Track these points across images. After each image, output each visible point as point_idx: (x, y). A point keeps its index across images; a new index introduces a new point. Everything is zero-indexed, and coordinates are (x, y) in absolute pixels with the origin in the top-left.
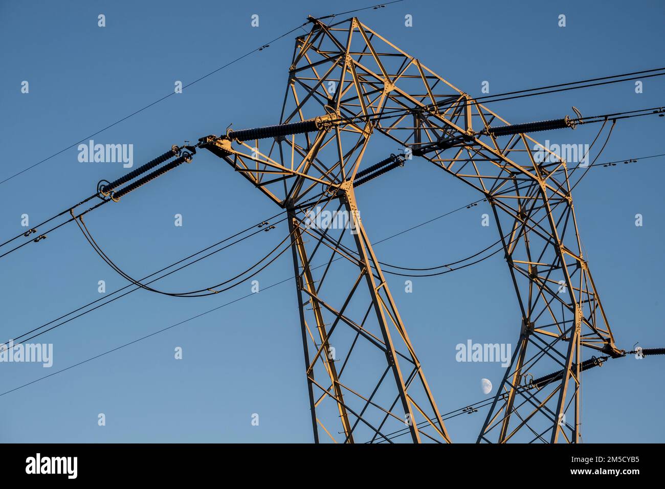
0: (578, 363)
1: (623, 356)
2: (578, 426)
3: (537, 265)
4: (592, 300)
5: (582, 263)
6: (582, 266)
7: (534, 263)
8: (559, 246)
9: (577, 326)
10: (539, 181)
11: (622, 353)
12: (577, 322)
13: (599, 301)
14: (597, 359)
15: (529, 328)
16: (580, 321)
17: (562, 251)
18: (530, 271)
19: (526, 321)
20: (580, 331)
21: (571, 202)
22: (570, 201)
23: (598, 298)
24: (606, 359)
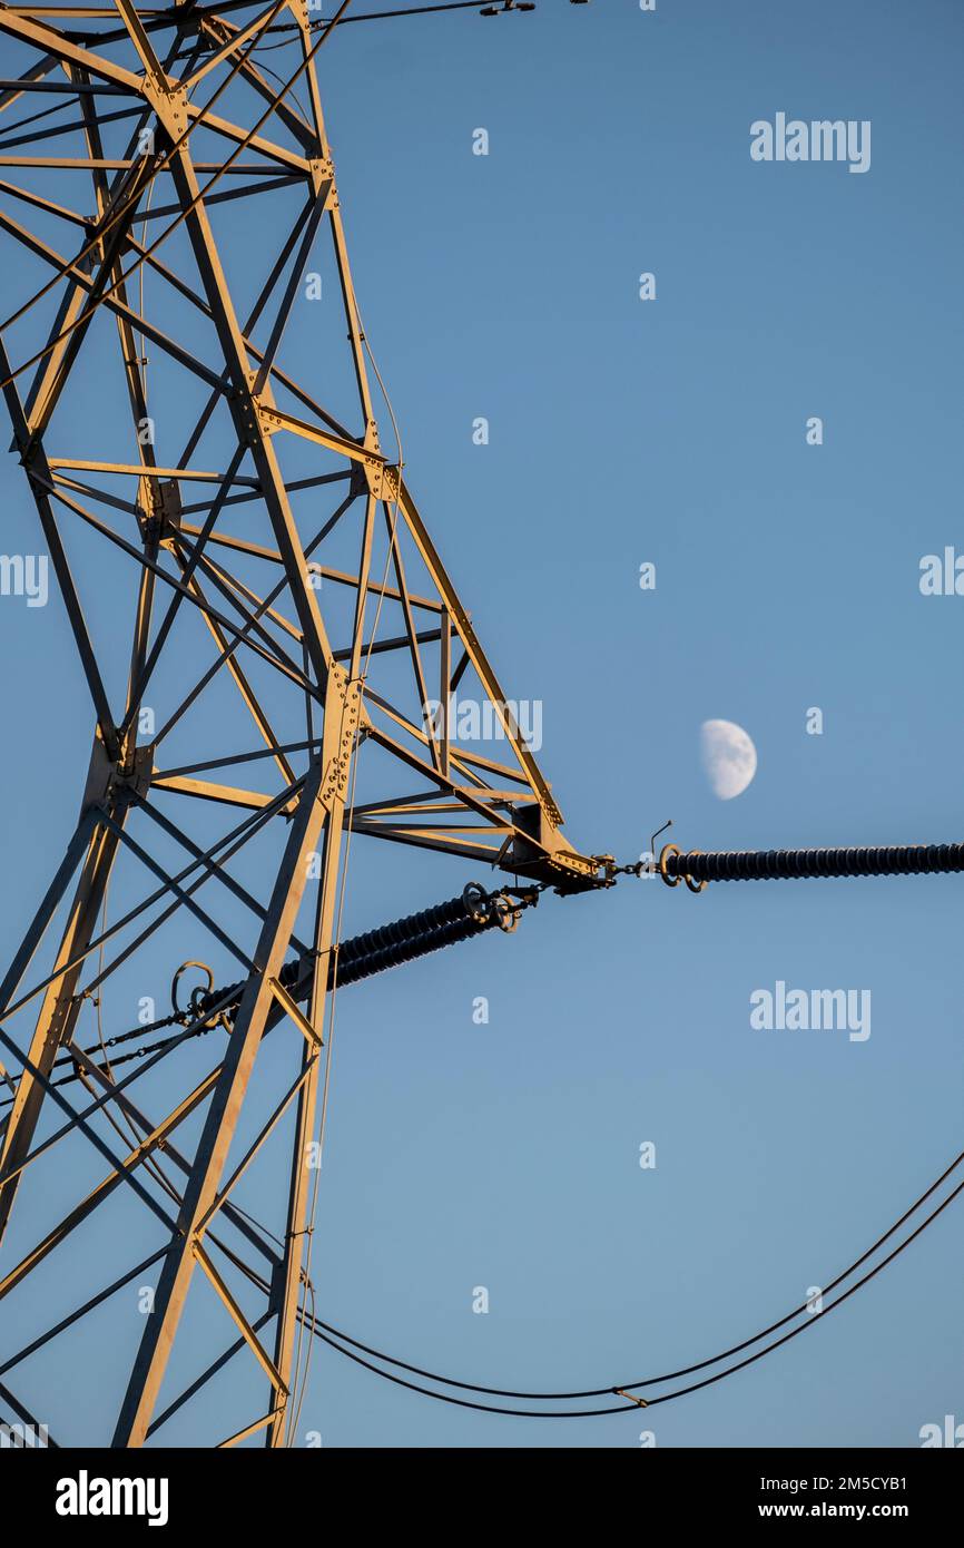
0: (324, 946)
1: (601, 884)
2: (298, 1244)
3: (175, 479)
4: (426, 638)
5: (371, 471)
6: (372, 484)
7: (164, 470)
8: (248, 398)
9: (328, 768)
10: (151, 93)
11: (601, 873)
12: (330, 752)
13: (472, 639)
14: (486, 898)
15: (127, 772)
16: (348, 749)
17: (264, 421)
18: (147, 505)
19: (111, 740)
20: (343, 794)
21: (326, 185)
22: (319, 179)
23: (467, 626)
24: (529, 897)
